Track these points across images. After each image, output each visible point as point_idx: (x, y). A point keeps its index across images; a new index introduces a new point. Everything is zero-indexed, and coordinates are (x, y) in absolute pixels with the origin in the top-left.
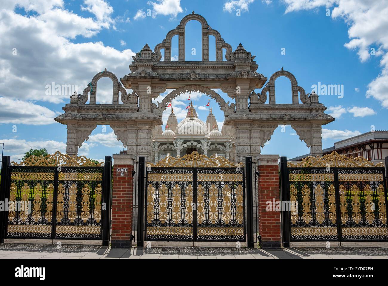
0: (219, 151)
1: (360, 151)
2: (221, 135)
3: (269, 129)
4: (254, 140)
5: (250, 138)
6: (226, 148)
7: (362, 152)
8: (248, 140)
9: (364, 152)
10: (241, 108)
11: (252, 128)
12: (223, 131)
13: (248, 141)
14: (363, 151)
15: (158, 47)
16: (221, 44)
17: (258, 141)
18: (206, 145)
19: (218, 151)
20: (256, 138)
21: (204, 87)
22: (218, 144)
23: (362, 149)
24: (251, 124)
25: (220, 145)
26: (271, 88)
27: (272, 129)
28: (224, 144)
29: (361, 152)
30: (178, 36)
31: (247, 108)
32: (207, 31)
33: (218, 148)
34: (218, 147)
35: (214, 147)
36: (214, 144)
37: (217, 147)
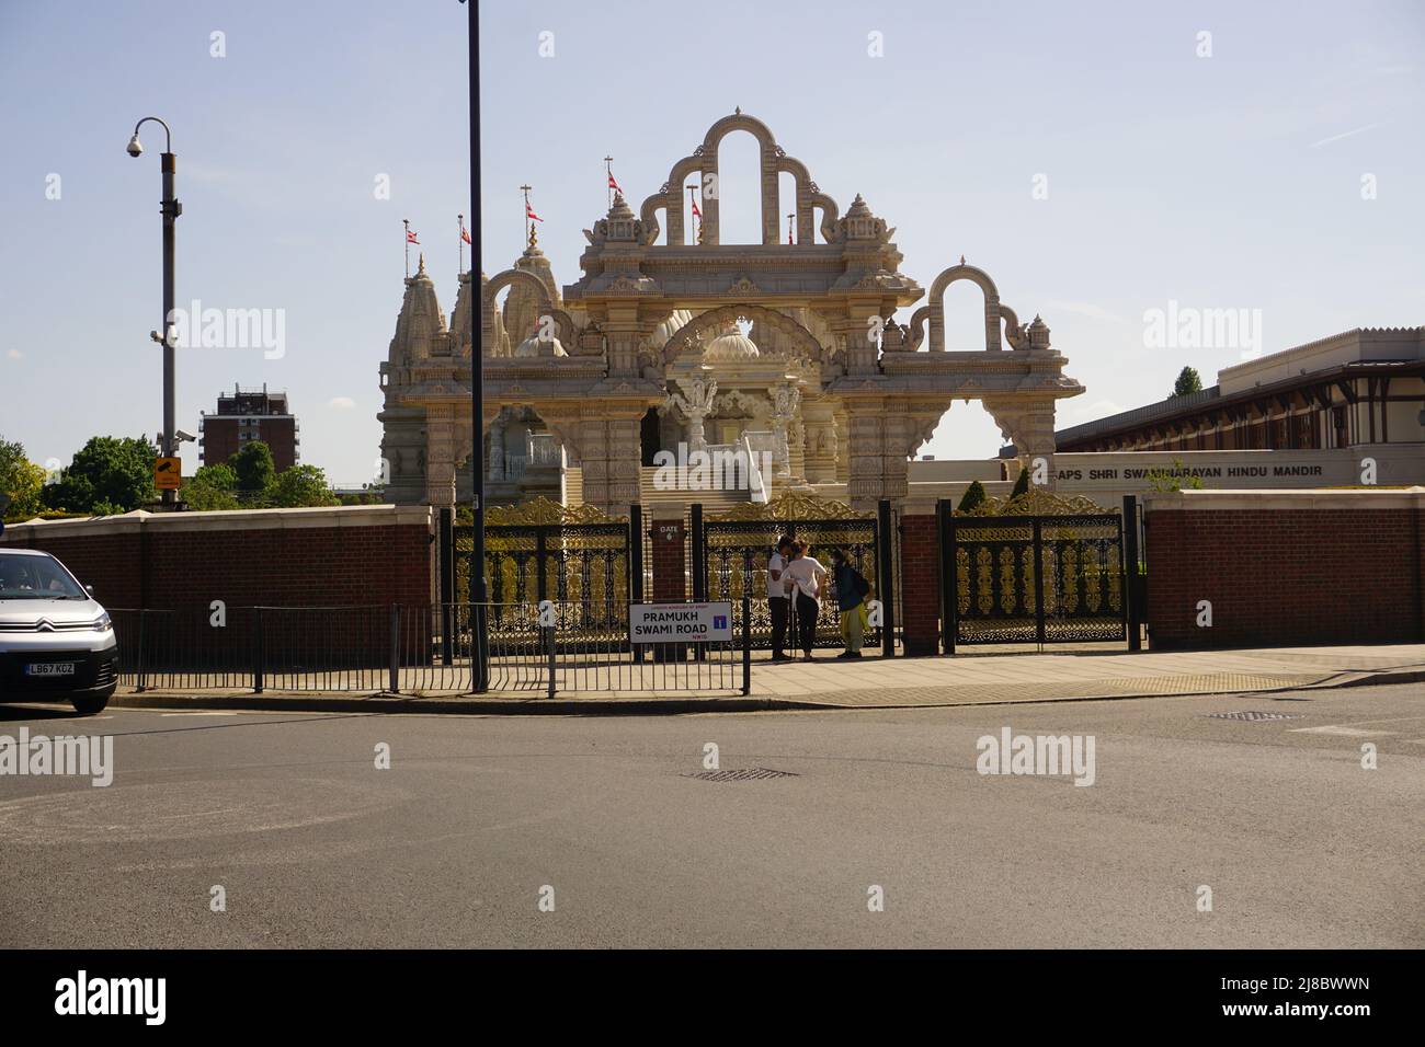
0: (748, 417)
1: (1308, 410)
2: (754, 354)
3: (929, 414)
4: (890, 441)
5: (883, 436)
6: (773, 405)
7: (1318, 412)
8: (879, 440)
9: (1322, 413)
10: (860, 362)
11: (889, 414)
12: (758, 334)
13: (879, 442)
14: (1320, 409)
15: (650, 205)
16: (809, 196)
17: (901, 442)
18: (700, 398)
19: (742, 417)
20: (897, 436)
21: (767, 310)
22: (741, 391)
23: (1316, 400)
24: (885, 405)
25: (750, 397)
26: (934, 312)
27: (935, 414)
28: (766, 390)
29: (1312, 412)
30: (699, 173)
31: (876, 363)
32: (774, 161)
33: (743, 408)
34: (746, 401)
35: (726, 401)
36: (729, 391)
37: (739, 404)
